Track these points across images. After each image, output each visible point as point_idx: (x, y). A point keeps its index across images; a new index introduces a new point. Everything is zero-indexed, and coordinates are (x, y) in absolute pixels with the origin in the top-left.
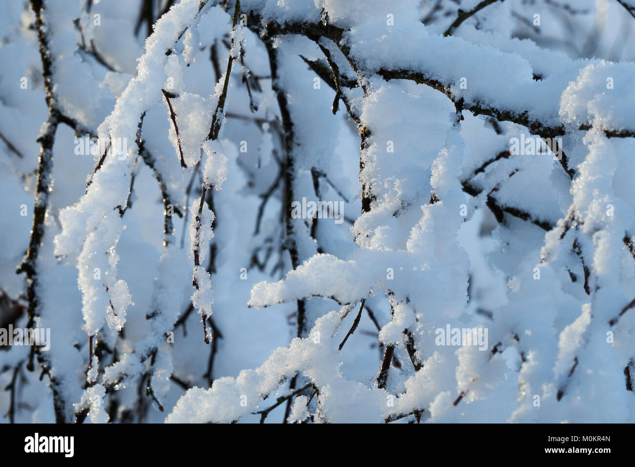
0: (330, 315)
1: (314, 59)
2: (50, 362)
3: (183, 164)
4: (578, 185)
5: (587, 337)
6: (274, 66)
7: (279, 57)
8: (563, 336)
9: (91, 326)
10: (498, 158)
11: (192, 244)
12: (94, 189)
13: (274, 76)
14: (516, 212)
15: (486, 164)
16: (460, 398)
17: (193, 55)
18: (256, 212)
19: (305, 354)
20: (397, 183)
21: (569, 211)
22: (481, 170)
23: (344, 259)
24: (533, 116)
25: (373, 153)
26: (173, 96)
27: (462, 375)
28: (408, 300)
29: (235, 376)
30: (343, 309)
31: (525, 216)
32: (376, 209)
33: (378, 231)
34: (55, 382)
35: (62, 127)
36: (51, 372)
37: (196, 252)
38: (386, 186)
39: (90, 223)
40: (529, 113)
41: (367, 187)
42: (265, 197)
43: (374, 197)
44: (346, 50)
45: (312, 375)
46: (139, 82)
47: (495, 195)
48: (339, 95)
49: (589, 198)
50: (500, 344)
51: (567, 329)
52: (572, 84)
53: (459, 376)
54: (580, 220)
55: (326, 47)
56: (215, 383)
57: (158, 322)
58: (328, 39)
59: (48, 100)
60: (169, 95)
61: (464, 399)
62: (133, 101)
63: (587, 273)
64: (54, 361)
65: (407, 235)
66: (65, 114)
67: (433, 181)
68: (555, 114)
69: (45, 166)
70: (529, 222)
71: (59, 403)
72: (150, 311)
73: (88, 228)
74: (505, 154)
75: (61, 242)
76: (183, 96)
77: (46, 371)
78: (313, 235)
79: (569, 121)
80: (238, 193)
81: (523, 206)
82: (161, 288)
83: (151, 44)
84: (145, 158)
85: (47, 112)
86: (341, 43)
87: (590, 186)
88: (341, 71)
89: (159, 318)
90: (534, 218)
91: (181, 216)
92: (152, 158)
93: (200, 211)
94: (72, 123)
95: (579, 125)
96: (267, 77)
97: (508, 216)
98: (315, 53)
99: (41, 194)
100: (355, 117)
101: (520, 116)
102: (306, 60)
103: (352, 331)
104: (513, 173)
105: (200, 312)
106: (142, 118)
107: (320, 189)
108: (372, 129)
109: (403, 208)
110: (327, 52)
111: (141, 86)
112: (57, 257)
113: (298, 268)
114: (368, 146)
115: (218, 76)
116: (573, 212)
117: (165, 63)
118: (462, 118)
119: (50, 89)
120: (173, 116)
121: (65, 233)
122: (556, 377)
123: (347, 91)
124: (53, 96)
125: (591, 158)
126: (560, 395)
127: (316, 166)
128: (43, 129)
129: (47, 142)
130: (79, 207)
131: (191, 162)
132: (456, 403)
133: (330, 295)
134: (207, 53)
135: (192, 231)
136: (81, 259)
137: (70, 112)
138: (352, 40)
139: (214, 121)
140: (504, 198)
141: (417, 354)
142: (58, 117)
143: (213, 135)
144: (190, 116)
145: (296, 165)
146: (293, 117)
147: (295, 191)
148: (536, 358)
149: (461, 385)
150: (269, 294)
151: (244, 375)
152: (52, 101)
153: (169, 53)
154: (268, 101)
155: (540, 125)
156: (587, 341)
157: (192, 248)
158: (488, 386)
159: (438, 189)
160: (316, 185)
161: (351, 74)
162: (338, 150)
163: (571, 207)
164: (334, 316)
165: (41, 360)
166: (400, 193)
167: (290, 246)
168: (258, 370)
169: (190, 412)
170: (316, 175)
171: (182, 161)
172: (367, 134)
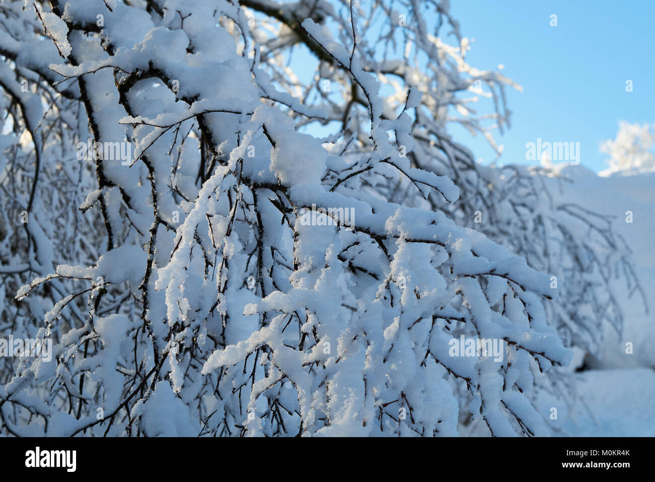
0: (278, 317)
1: (274, 200)
2: (152, 330)
3: (214, 246)
4: (394, 264)
5: (397, 336)
6: (255, 201)
7: (258, 197)
8: (385, 332)
9: (171, 322)
10: (353, 245)
11: (218, 283)
12: (174, 259)
13: (255, 205)
14: (361, 269)
15: (348, 247)
16: (339, 360)
17: (220, 196)
18: (247, 261)
19: (267, 334)
20: (310, 258)
21: (389, 276)
22: (346, 250)
23: (286, 294)
24: (372, 230)
25: (300, 244)
26: (211, 216)
27: (340, 349)
28: (315, 313)
29: (236, 344)
30: (284, 315)
31: (365, 271)
32: (301, 269)
33: (301, 280)
34: (154, 338)
35: (161, 225)
36: (153, 334)
37: (219, 286)
38: (305, 259)
39: (171, 275)
40: (371, 229)
41: (296, 259)
42: (251, 255)
43: (300, 264)
44: (288, 197)
45: (270, 344)
46: (195, 211)
47: (353, 261)
48: (285, 216)
49: (398, 270)
50: (357, 336)
51: (387, 329)
52: (391, 217)
53: (338, 350)
54: (395, 280)
55: (279, 195)
56: (227, 347)
57: (201, 314)
58: (280, 191)
59: (155, 213)
60: (209, 216)
61: (340, 360)
62: (193, 219)
63: (392, 298)
64: (154, 330)
65: (315, 283)
66: (162, 219)
67: (326, 258)
68: (382, 229)
69: (153, 242)
70: (366, 273)
71: (156, 348)
72: (197, 309)
73: (170, 278)
74: (357, 243)
75: (158, 284)
76: (216, 216)
77: (150, 333)
78: (271, 276)
79: (389, 233)
80: (239, 253)
81: (364, 267)
82: (202, 298)
83: (201, 193)
84: (197, 240)
85: (154, 218)
86: (286, 193)
87: (399, 264)
88: (286, 206)
89: (201, 312)
90: (369, 272)
91: (212, 266)
92: (201, 239)
93: (222, 268)
94: (165, 223)
95: (393, 236)
96: (252, 205)
97: (357, 270)
98: (274, 197)
99: (151, 255)
100: (292, 226)
101: (366, 230)
102: (270, 200)
103: (288, 324)
104: (360, 252)
105: (220, 313)
106: (196, 227)
107: (274, 255)
108: (299, 233)
109: (313, 269)
110: (279, 197)
111: (196, 213)
112: (156, 290)
113: (266, 297)
114: (297, 241)
115: (231, 208)
116: (391, 276)
117: (208, 202)
118: (340, 230)
119: (156, 208)
120: (210, 225)
121: (160, 279)
122: (383, 352)
123: (287, 214)
124: (158, 211)
125: (399, 251)
126: (385, 361)
127: (273, 245)
128: (153, 226)
129: (154, 231)
130: (166, 268)
131: (218, 245)
132: (337, 362)
133: (280, 309)
134: (227, 193)
135: (218, 277)
136: (167, 290)
137: (165, 218)
138: (291, 192)
139: (228, 228)
140: (356, 263)
141: (317, 335)
142: (159, 221)
143: (228, 234)
144: (218, 225)
145: (264, 245)
146: (263, 224)
147: (263, 257)
148: (374, 344)
149: (340, 354)
150: (253, 309)
151: (240, 344)
152: (157, 213)
153: (209, 197)
154: (252, 215)
155: (375, 234)
156: (398, 337)
157: (217, 285)
158: (351, 354)
159: (328, 261)
160: (273, 254)
161: (290, 207)
162: (283, 238)
163: (390, 274)
164: (281, 317)
165: (148, 328)
166: (311, 262)
167: (261, 281)
168: (246, 342)
169: (215, 361)
170: (273, 249)
171: (214, 245)
172: (297, 235)
